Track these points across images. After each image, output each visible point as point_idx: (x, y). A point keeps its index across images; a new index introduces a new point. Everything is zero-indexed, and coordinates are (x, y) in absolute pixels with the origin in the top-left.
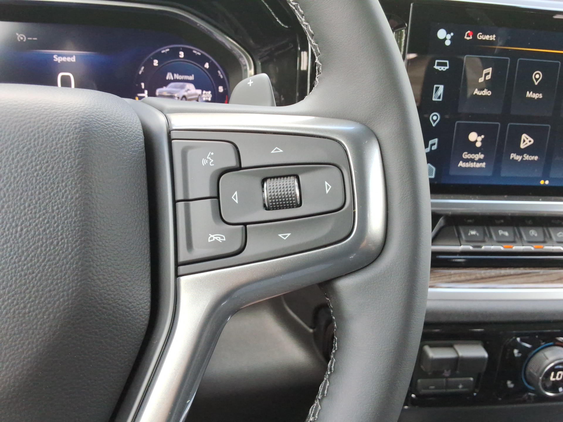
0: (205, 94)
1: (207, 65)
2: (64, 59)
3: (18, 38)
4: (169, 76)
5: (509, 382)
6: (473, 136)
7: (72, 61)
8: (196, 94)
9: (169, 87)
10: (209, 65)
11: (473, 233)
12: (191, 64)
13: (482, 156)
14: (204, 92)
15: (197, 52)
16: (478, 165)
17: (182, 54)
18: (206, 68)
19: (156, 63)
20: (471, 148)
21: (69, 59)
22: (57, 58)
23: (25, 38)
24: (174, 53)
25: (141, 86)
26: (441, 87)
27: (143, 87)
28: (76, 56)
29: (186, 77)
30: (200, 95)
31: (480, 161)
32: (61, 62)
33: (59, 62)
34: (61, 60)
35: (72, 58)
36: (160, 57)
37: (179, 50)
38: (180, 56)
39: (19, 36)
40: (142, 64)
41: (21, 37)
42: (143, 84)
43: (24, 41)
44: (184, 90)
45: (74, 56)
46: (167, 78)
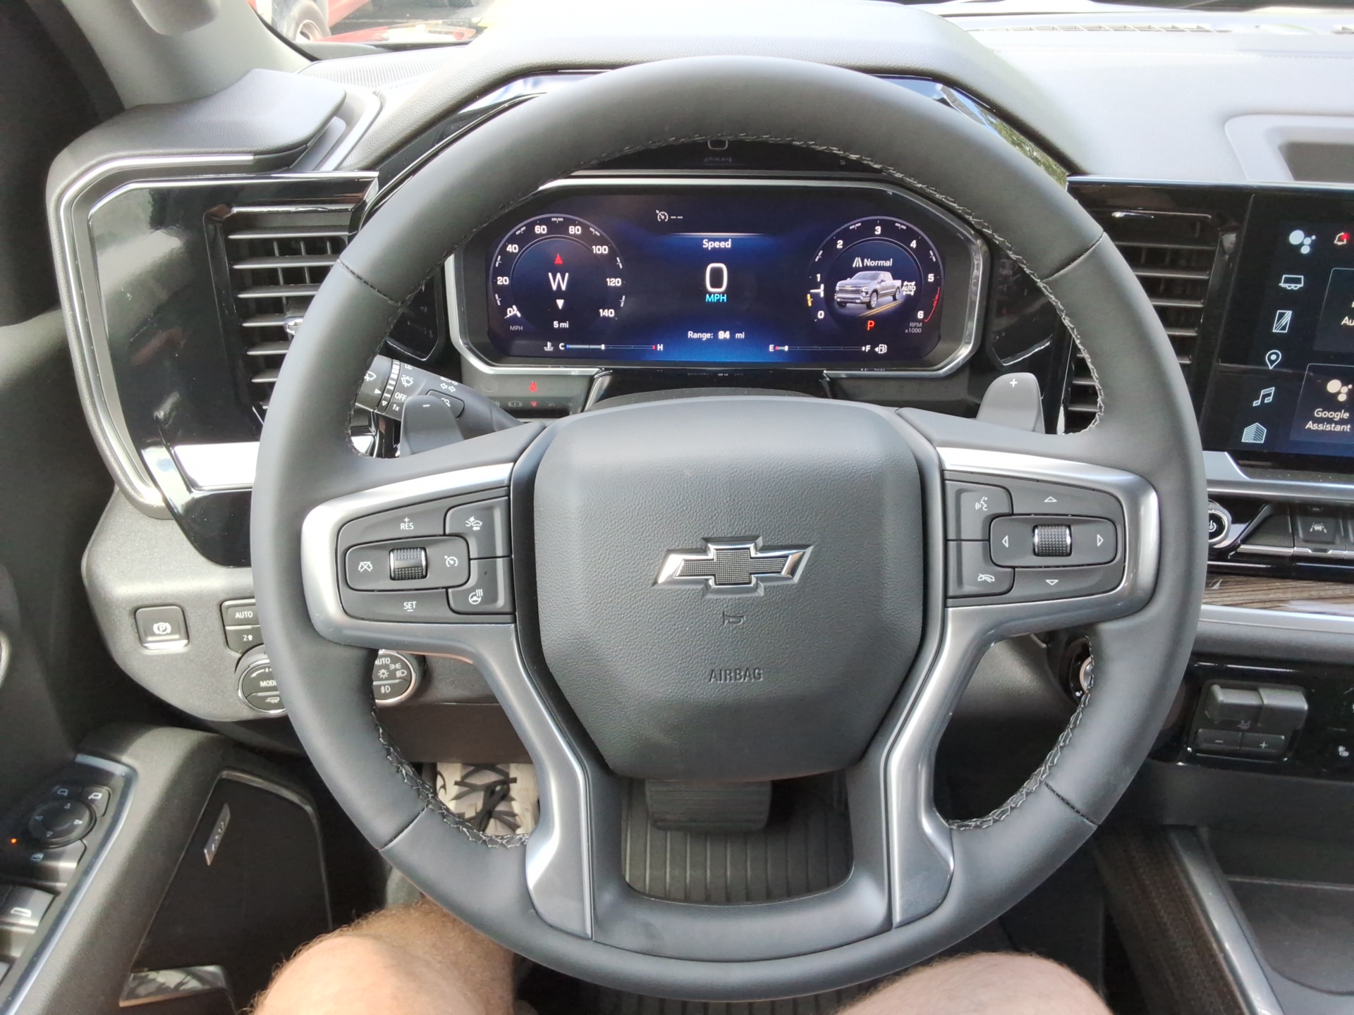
0: (907, 285)
1: (914, 244)
2: (717, 245)
3: (658, 217)
4: (857, 262)
5: (1341, 749)
6: (1334, 386)
7: (727, 246)
8: (893, 287)
9: (855, 279)
10: (917, 243)
11: (1318, 528)
12: (892, 244)
13: (1346, 415)
14: (906, 283)
15: (901, 225)
16: (1339, 428)
17: (878, 230)
18: (911, 248)
19: (840, 244)
20: (1331, 402)
21: (723, 245)
22: (707, 244)
23: (667, 217)
24: (868, 228)
25: (817, 278)
26: (1287, 313)
27: (819, 280)
28: (732, 239)
29: (881, 263)
30: (898, 288)
31: (1342, 422)
32: (712, 248)
33: (710, 249)
34: (712, 246)
35: (727, 243)
36: (848, 236)
37: (875, 223)
38: (876, 233)
39: (660, 214)
40: (821, 247)
41: (662, 215)
42: (819, 276)
43: (666, 220)
44: (876, 282)
45: (730, 240)
46: (854, 266)
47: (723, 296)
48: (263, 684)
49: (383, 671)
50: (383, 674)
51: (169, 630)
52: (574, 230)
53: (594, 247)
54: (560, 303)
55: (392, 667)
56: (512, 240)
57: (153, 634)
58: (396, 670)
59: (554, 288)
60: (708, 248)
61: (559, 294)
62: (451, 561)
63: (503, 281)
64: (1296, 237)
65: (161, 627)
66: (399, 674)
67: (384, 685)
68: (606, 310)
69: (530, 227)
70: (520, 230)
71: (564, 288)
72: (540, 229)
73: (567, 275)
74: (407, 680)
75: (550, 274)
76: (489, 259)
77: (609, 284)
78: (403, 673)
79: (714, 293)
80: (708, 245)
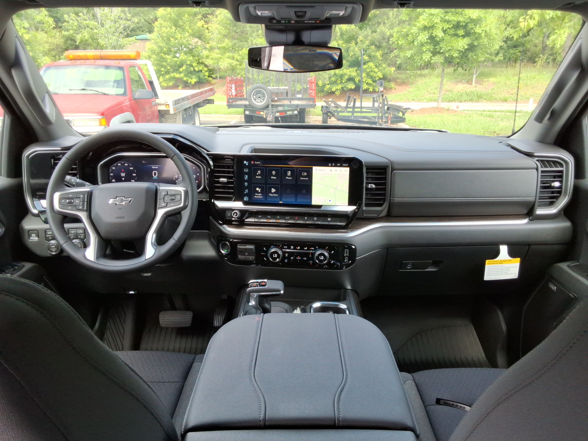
1: (194, 168)
2: (155, 167)
5: (265, 258)
6: (257, 189)
11: (260, 216)
13: (261, 195)
16: (260, 197)
20: (257, 192)
21: (156, 167)
23: (145, 162)
26: (247, 176)
27: (176, 174)
28: (158, 166)
31: (260, 196)
39: (143, 161)
47: (157, 178)
48: (52, 247)
51: (35, 236)
52: (126, 165)
53: (130, 168)
56: (113, 167)
57: (32, 236)
61: (123, 177)
62: (77, 201)
63: (112, 174)
64: (245, 162)
65: (33, 235)
68: (133, 180)
69: (117, 164)
70: (115, 164)
72: (119, 164)
73: (125, 173)
75: (121, 173)
76: (109, 170)
77: (133, 175)
79: (155, 177)
80: (153, 168)
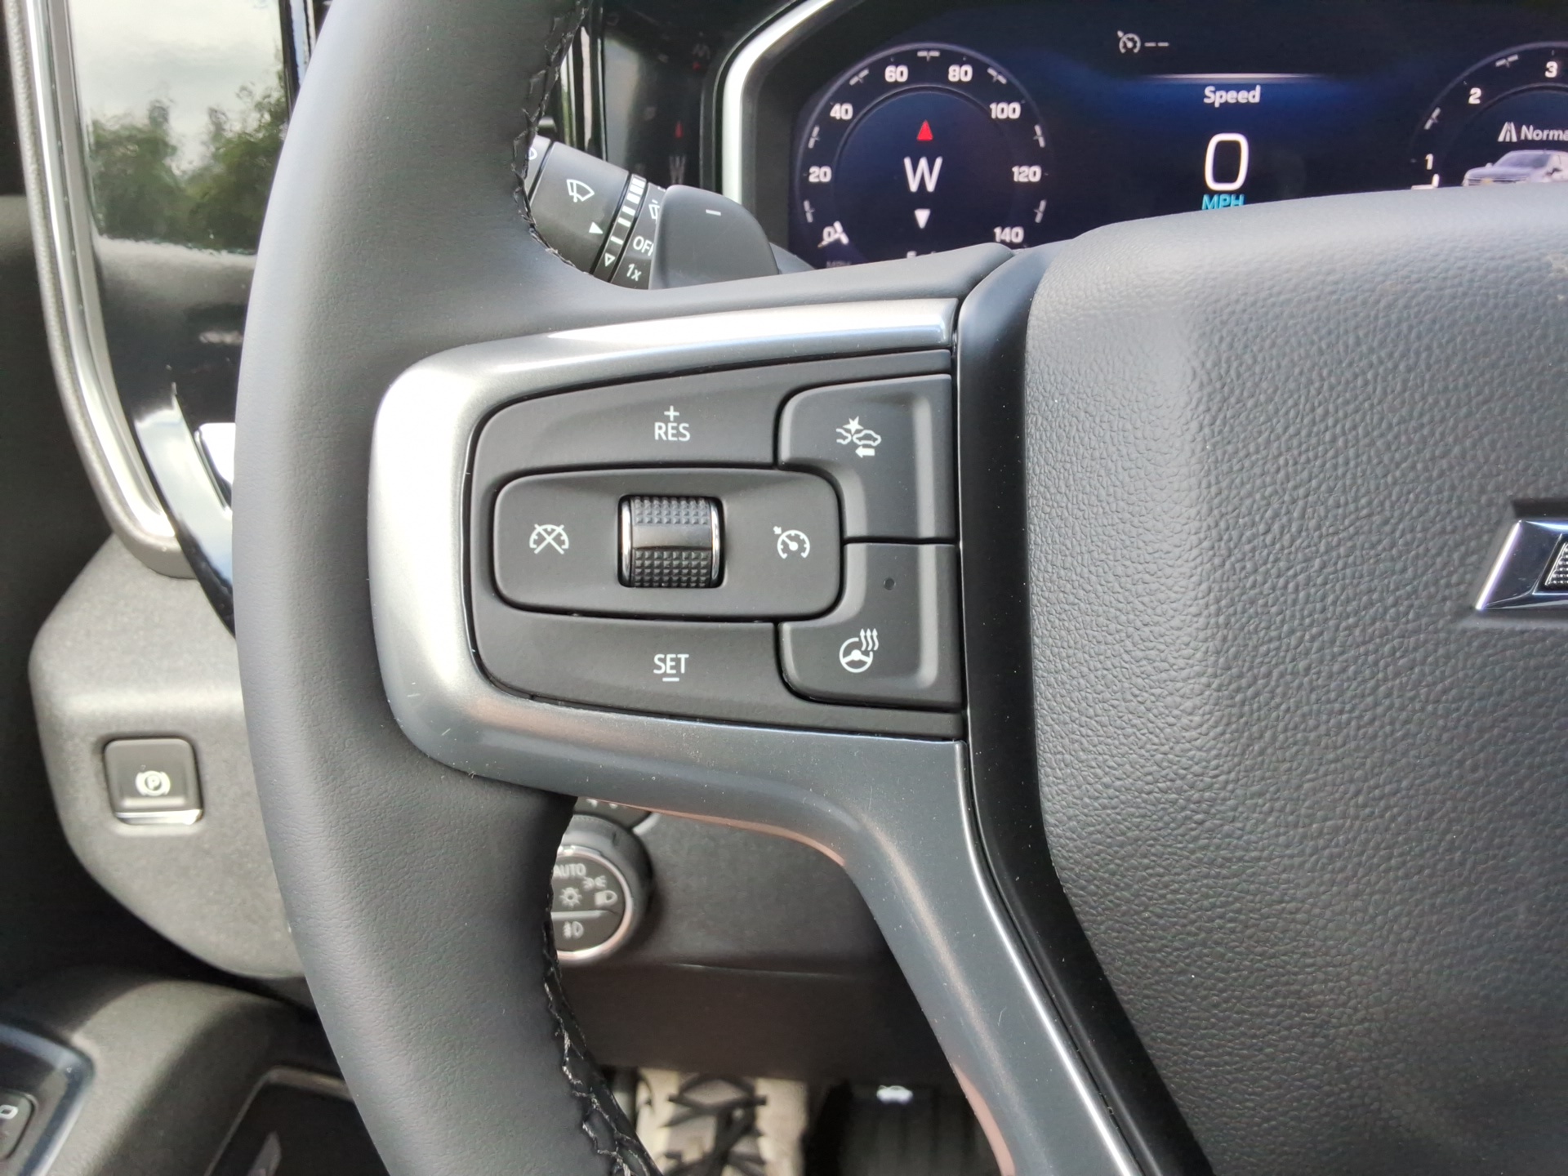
2: (1231, 97)
3: (1121, 45)
7: (1252, 100)
9: (1502, 165)
17: (1552, 69)
19: (1475, 96)
21: (1243, 97)
22: (1212, 95)
23: (1138, 46)
24: (1533, 65)
25: (1424, 162)
27: (1430, 166)
28: (1262, 86)
29: (1555, 134)
32: (1221, 104)
33: (1217, 105)
34: (1223, 101)
35: (1252, 93)
36: (1489, 79)
37: (1547, 56)
38: (1548, 74)
39: (1124, 39)
40: (1437, 100)
41: (1127, 41)
42: (1430, 158)
43: (1136, 51)
44: (1543, 171)
45: (1258, 88)
46: (1501, 139)
47: (1237, 198)
49: (570, 891)
50: (571, 897)
51: (166, 787)
52: (959, 73)
53: (993, 106)
54: (922, 216)
55: (589, 883)
56: (840, 98)
57: (136, 794)
58: (596, 890)
59: (914, 186)
60: (1213, 103)
61: (922, 198)
63: (820, 174)
65: (153, 782)
66: (601, 899)
67: (571, 921)
68: (1007, 230)
69: (878, 69)
70: (858, 75)
71: (931, 186)
72: (895, 74)
73: (939, 162)
74: (616, 913)
75: (908, 162)
76: (796, 132)
77: (1016, 179)
78: (609, 897)
79: (1220, 193)
80: (1215, 98)
